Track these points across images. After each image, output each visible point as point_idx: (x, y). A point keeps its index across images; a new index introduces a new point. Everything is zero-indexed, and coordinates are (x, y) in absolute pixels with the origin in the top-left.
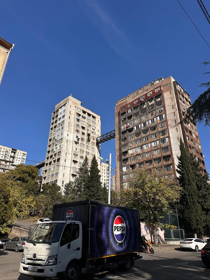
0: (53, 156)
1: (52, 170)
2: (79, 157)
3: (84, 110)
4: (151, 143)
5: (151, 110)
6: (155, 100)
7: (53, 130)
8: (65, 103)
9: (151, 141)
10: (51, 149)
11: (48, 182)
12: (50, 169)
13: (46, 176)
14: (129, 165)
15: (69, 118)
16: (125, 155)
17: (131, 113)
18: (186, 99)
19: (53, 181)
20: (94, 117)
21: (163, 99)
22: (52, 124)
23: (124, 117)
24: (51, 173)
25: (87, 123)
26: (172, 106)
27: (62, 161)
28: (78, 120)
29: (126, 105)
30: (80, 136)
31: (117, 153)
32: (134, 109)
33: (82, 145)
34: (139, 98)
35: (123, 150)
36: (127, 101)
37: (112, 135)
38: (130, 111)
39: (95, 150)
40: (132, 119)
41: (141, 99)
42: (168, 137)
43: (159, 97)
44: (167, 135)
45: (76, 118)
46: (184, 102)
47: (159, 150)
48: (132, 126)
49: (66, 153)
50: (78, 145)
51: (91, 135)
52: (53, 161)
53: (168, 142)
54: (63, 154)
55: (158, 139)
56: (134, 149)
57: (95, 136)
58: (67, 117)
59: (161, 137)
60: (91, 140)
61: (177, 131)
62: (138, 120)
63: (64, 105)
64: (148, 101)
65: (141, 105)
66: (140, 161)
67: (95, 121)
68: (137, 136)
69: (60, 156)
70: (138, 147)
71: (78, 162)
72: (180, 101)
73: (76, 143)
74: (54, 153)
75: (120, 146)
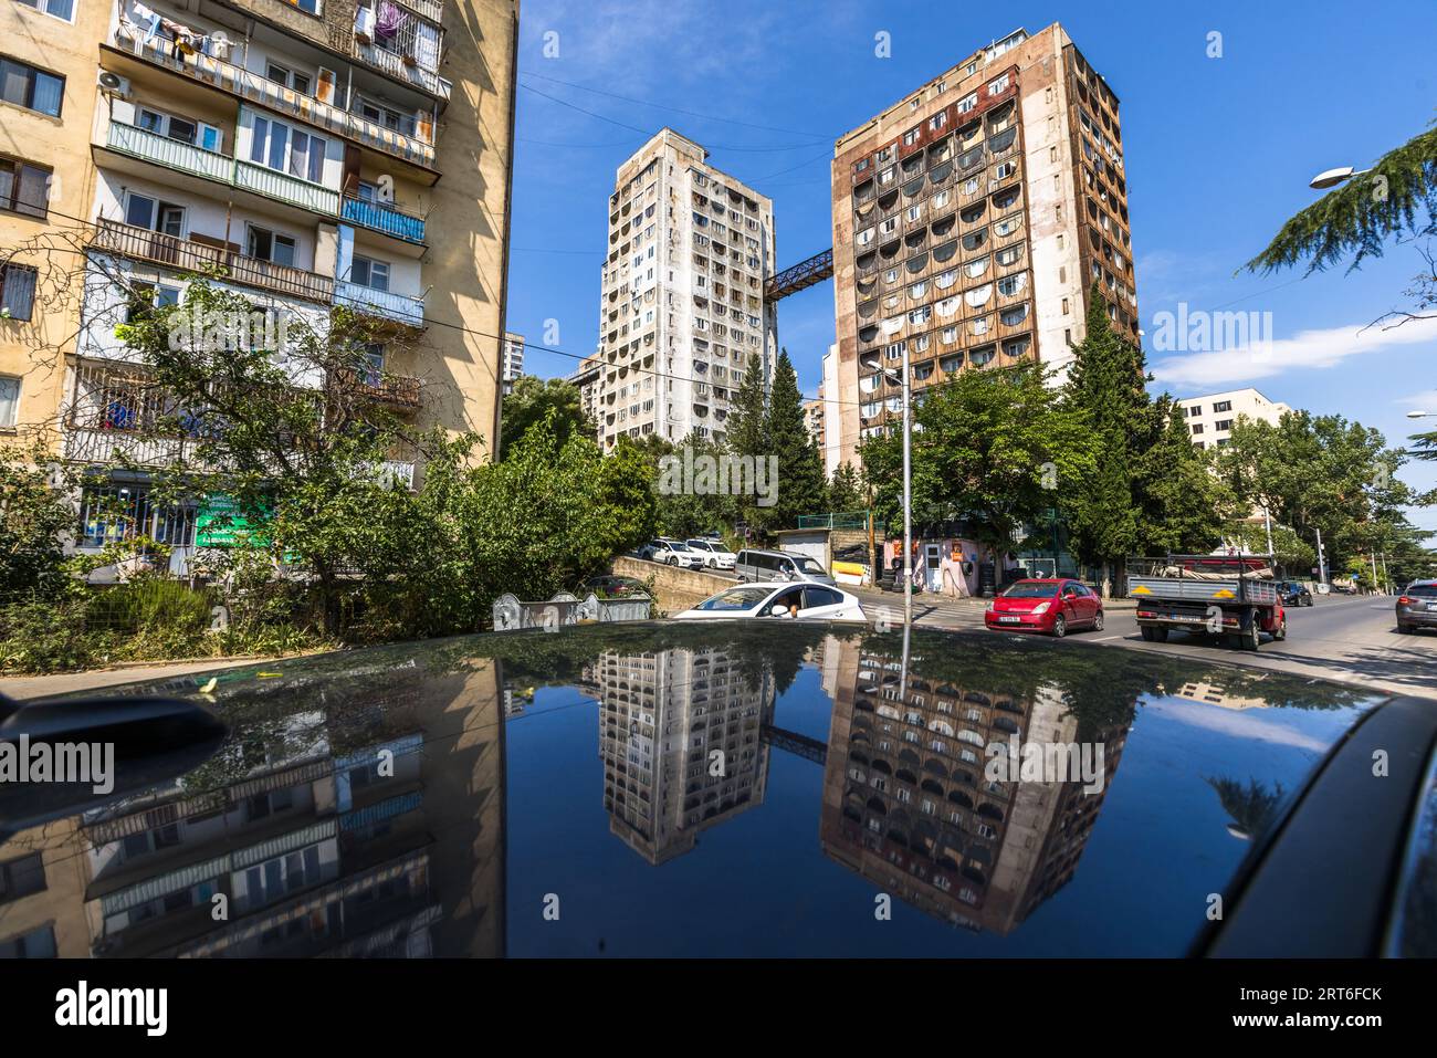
0: (631, 351)
1: (631, 394)
2: (710, 349)
3: (717, 180)
4: (963, 292)
5: (970, 171)
6: (988, 130)
7: (619, 259)
8: (651, 159)
9: (965, 287)
10: (617, 325)
11: (623, 430)
12: (624, 392)
13: (616, 411)
15: (671, 215)
16: (868, 338)
17: (893, 184)
18: (1106, 119)
19: (639, 427)
20: (752, 206)
21: (1021, 122)
22: (614, 239)
23: (865, 200)
24: (630, 403)
25: (730, 230)
26: (1053, 149)
27: (662, 367)
28: (700, 220)
29: (874, 152)
30: (710, 277)
31: (841, 332)
32: (904, 170)
33: (720, 309)
34: (925, 123)
35: (864, 322)
36: (876, 135)
37: (817, 269)
38: (887, 177)
39: (760, 323)
40: (896, 208)
41: (932, 126)
42: (1025, 270)
43: (1004, 117)
44: (1025, 264)
45: (694, 214)
46: (1096, 133)
47: (990, 319)
48: (895, 236)
49: (671, 338)
50: (705, 311)
51: (747, 270)
52: (633, 365)
53: (1025, 288)
54: (663, 341)
55: (990, 277)
56: (902, 319)
57: (758, 274)
58: (662, 210)
59: (1003, 271)
60: (746, 290)
61: (1061, 247)
62: (918, 209)
63: (649, 167)
64: (958, 134)
65: (931, 150)
66: (922, 358)
67: (757, 217)
68: (914, 269)
69: (652, 350)
70: (917, 309)
71: (710, 365)
72: (1084, 129)
73: (700, 302)
74: (630, 339)
75: (852, 308)
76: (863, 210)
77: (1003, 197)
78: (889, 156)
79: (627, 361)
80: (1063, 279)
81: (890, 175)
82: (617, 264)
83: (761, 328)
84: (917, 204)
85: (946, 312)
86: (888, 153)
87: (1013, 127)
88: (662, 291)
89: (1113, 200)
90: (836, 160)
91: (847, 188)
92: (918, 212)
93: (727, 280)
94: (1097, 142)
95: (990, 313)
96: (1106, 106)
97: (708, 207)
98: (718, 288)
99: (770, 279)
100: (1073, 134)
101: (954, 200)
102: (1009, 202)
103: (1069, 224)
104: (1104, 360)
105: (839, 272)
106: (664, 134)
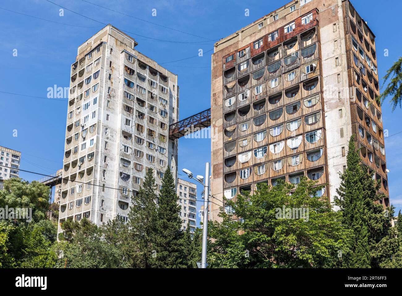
0: (79, 164)
1: (78, 192)
2: (132, 165)
3: (142, 60)
4: (286, 139)
5: (291, 67)
6: (301, 44)
7: (75, 104)
8: (99, 42)
9: (287, 136)
10: (71, 147)
11: (71, 215)
12: (73, 191)
13: (67, 203)
14: (238, 186)
15: (110, 78)
16: (230, 164)
17: (246, 71)
18: (367, 45)
19: (81, 214)
20: (164, 78)
21: (319, 41)
22: (73, 91)
23: (230, 79)
24: (76, 198)
25: (149, 92)
26: (337, 58)
27: (98, 175)
28: (129, 84)
29: (236, 51)
30: (134, 120)
31: (214, 160)
32: (253, 63)
33: (140, 141)
34: (266, 37)
35: (228, 154)
36: (238, 41)
37: (202, 121)
38: (244, 67)
39: (166, 152)
40: (248, 85)
41: (270, 39)
42: (321, 128)
43: (310, 38)
44: (321, 125)
45: (125, 79)
46: (361, 52)
47: (301, 157)
48: (247, 103)
49: (105, 157)
50: (129, 141)
51: (159, 118)
52: (80, 173)
53: (320, 139)
54: (100, 159)
55: (301, 131)
56: (250, 154)
57: (166, 121)
58: (104, 75)
59: (308, 128)
60: (158, 130)
61: (341, 116)
62: (261, 87)
63: (98, 48)
64: (284, 45)
65: (269, 53)
66: (261, 179)
67: (167, 86)
68: (258, 124)
69: (92, 164)
70: (259, 148)
71: (131, 176)
72: (353, 48)
73: (126, 136)
74: (79, 156)
75: (221, 145)
76: (229, 86)
77: (310, 83)
78: (245, 55)
79: (77, 170)
80: (342, 135)
81: (245, 66)
82: (74, 107)
83: (167, 155)
84: (260, 85)
85: (277, 151)
86: (244, 53)
87: (315, 44)
88: (101, 126)
89: (371, 92)
90: (214, 54)
91: (220, 72)
92: (261, 89)
93: (145, 123)
94: (362, 58)
95: (300, 153)
96: (368, 38)
97: (135, 76)
98: (139, 128)
99: (173, 124)
100: (348, 51)
101: (281, 84)
102: (313, 87)
103: (346, 103)
104: (355, 182)
105: (214, 123)
106: (108, 28)
